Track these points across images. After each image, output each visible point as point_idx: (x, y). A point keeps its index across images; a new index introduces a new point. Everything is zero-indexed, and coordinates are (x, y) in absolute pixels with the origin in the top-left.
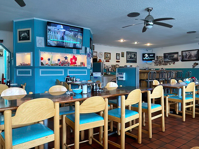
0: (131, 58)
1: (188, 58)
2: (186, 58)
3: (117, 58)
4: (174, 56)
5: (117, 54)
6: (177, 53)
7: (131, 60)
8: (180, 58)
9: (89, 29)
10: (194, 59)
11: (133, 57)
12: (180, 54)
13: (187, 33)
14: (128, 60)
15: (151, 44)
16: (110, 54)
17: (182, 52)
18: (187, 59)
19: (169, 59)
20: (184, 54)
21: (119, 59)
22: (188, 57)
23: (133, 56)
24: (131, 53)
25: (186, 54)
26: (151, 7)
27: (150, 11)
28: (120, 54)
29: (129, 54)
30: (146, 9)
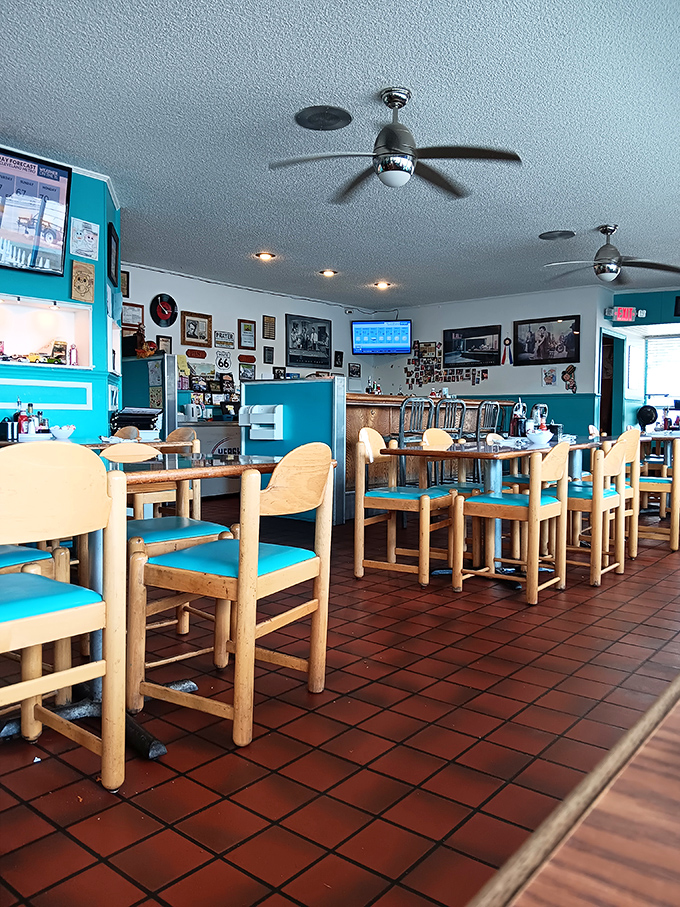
0: (305, 344)
1: (539, 350)
2: (531, 351)
3: (243, 344)
4: (483, 342)
5: (240, 321)
6: (496, 330)
7: (305, 354)
8: (507, 351)
9: (104, 178)
10: (561, 356)
11: (316, 340)
12: (507, 333)
13: (541, 237)
14: (292, 353)
15: (392, 285)
16: (210, 322)
17: (516, 324)
18: (533, 356)
19: (464, 356)
20: (524, 334)
21: (254, 349)
22: (537, 345)
23: (315, 338)
24: (304, 321)
25: (532, 335)
26: (403, 85)
27: (400, 107)
28: (254, 323)
29: (296, 326)
30: (379, 97)
